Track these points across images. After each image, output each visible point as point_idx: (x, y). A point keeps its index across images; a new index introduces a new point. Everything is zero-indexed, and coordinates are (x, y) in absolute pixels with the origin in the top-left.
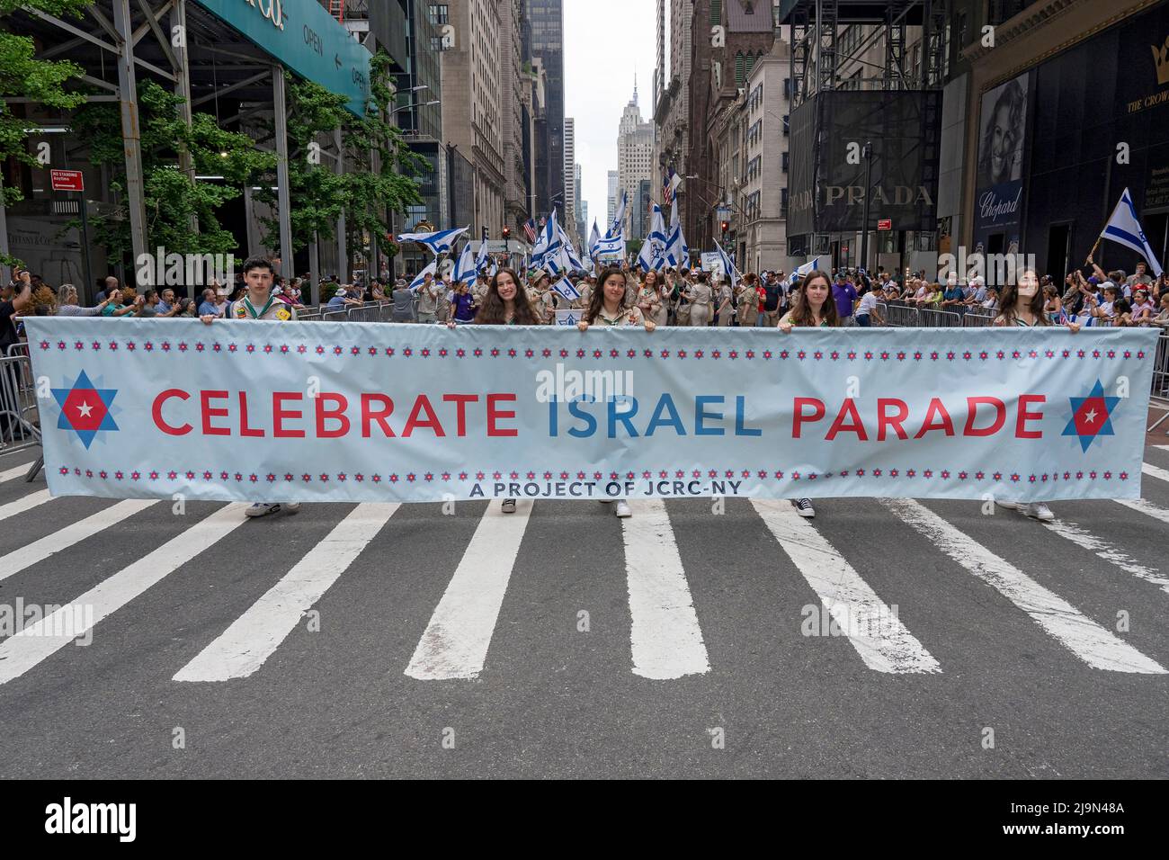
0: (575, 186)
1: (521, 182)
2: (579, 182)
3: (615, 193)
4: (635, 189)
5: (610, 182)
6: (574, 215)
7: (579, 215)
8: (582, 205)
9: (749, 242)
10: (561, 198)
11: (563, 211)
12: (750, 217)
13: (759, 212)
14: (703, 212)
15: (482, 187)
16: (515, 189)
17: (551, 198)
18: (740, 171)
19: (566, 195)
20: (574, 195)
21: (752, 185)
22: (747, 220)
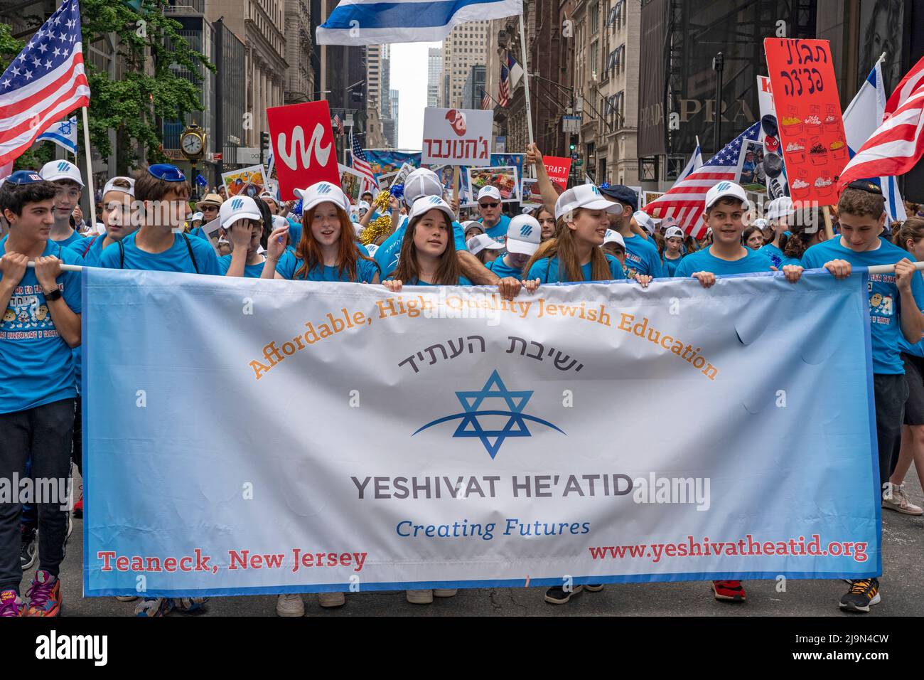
0: (381, 69)
1: (308, 67)
2: (387, 63)
3: (438, 81)
4: (467, 76)
5: (431, 65)
6: (379, 110)
7: (386, 111)
8: (391, 96)
9: (610, 159)
10: (361, 89)
11: (364, 108)
12: (611, 126)
13: (623, 120)
14: (553, 116)
15: (257, 74)
16: (299, 76)
17: (348, 88)
18: (600, 63)
19: (369, 82)
20: (380, 82)
21: (613, 82)
22: (608, 130)
